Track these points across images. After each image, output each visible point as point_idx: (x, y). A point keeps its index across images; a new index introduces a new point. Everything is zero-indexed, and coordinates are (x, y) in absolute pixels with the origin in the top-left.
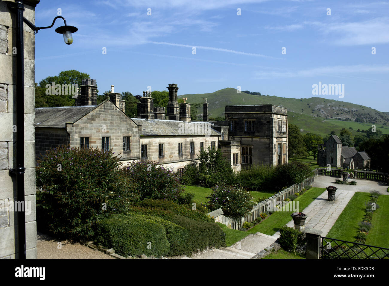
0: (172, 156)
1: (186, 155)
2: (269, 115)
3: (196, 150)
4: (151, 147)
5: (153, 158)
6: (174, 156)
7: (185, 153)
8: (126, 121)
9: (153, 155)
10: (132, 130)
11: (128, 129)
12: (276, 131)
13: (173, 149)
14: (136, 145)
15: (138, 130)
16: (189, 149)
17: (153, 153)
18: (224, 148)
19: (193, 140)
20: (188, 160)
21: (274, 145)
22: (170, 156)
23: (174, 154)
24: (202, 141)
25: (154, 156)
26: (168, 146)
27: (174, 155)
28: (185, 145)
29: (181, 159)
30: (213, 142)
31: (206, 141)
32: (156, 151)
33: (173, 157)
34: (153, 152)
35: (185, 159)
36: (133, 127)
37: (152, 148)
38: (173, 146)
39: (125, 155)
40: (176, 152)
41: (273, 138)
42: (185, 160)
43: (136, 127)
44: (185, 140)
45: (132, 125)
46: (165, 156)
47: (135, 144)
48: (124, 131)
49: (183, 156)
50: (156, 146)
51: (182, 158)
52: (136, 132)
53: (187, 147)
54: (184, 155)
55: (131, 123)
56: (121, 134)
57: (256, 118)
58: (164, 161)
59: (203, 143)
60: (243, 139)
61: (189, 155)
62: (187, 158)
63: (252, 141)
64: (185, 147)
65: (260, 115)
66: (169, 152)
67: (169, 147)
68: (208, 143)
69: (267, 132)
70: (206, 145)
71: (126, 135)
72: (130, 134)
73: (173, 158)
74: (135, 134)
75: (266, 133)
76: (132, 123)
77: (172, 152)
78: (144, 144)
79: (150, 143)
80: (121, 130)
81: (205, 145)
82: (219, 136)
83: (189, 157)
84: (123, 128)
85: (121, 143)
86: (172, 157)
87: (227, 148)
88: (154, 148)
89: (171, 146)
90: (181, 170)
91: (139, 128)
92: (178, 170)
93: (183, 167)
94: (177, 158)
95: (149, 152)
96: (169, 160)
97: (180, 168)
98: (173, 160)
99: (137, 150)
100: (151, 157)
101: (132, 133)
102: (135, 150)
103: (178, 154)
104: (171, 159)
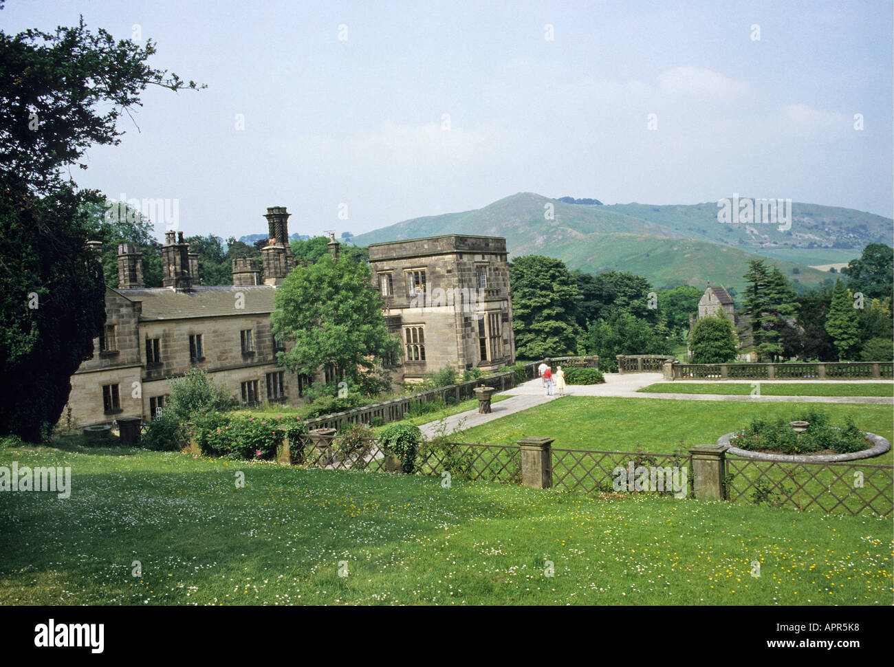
4: (170, 341)
5: (177, 363)
6: (231, 357)
7: (260, 348)
9: (175, 358)
10: (118, 311)
13: (227, 343)
14: (130, 341)
15: (134, 310)
17: (177, 354)
20: (267, 363)
22: (219, 358)
23: (231, 352)
25: (178, 360)
26: (214, 337)
27: (230, 355)
28: (259, 332)
29: (249, 361)
32: (182, 350)
33: (227, 358)
34: (177, 351)
35: (259, 361)
36: (121, 306)
37: (172, 343)
38: (226, 337)
39: (103, 360)
40: (234, 348)
42: (260, 364)
43: (127, 306)
44: (258, 323)
45: (118, 302)
46: (208, 359)
47: (128, 337)
49: (254, 356)
50: (183, 339)
51: (253, 359)
52: (129, 315)
53: (263, 337)
54: (256, 354)
55: (115, 299)
57: (426, 265)
58: (205, 367)
60: (405, 310)
61: (270, 354)
62: (264, 359)
63: (423, 314)
64: (258, 337)
66: (218, 350)
67: (216, 338)
72: (115, 319)
73: (227, 361)
74: (126, 318)
76: (117, 298)
77: (226, 350)
78: (152, 336)
79: (166, 336)
83: (271, 358)
88: (179, 343)
89: (222, 337)
90: (249, 383)
91: (136, 308)
92: (243, 384)
93: (256, 379)
94: (240, 361)
95: (165, 352)
96: (218, 365)
97: (247, 380)
98: (227, 363)
99: (133, 349)
100: (170, 361)
101: (120, 318)
102: (129, 350)
103: (241, 352)
104: (221, 363)
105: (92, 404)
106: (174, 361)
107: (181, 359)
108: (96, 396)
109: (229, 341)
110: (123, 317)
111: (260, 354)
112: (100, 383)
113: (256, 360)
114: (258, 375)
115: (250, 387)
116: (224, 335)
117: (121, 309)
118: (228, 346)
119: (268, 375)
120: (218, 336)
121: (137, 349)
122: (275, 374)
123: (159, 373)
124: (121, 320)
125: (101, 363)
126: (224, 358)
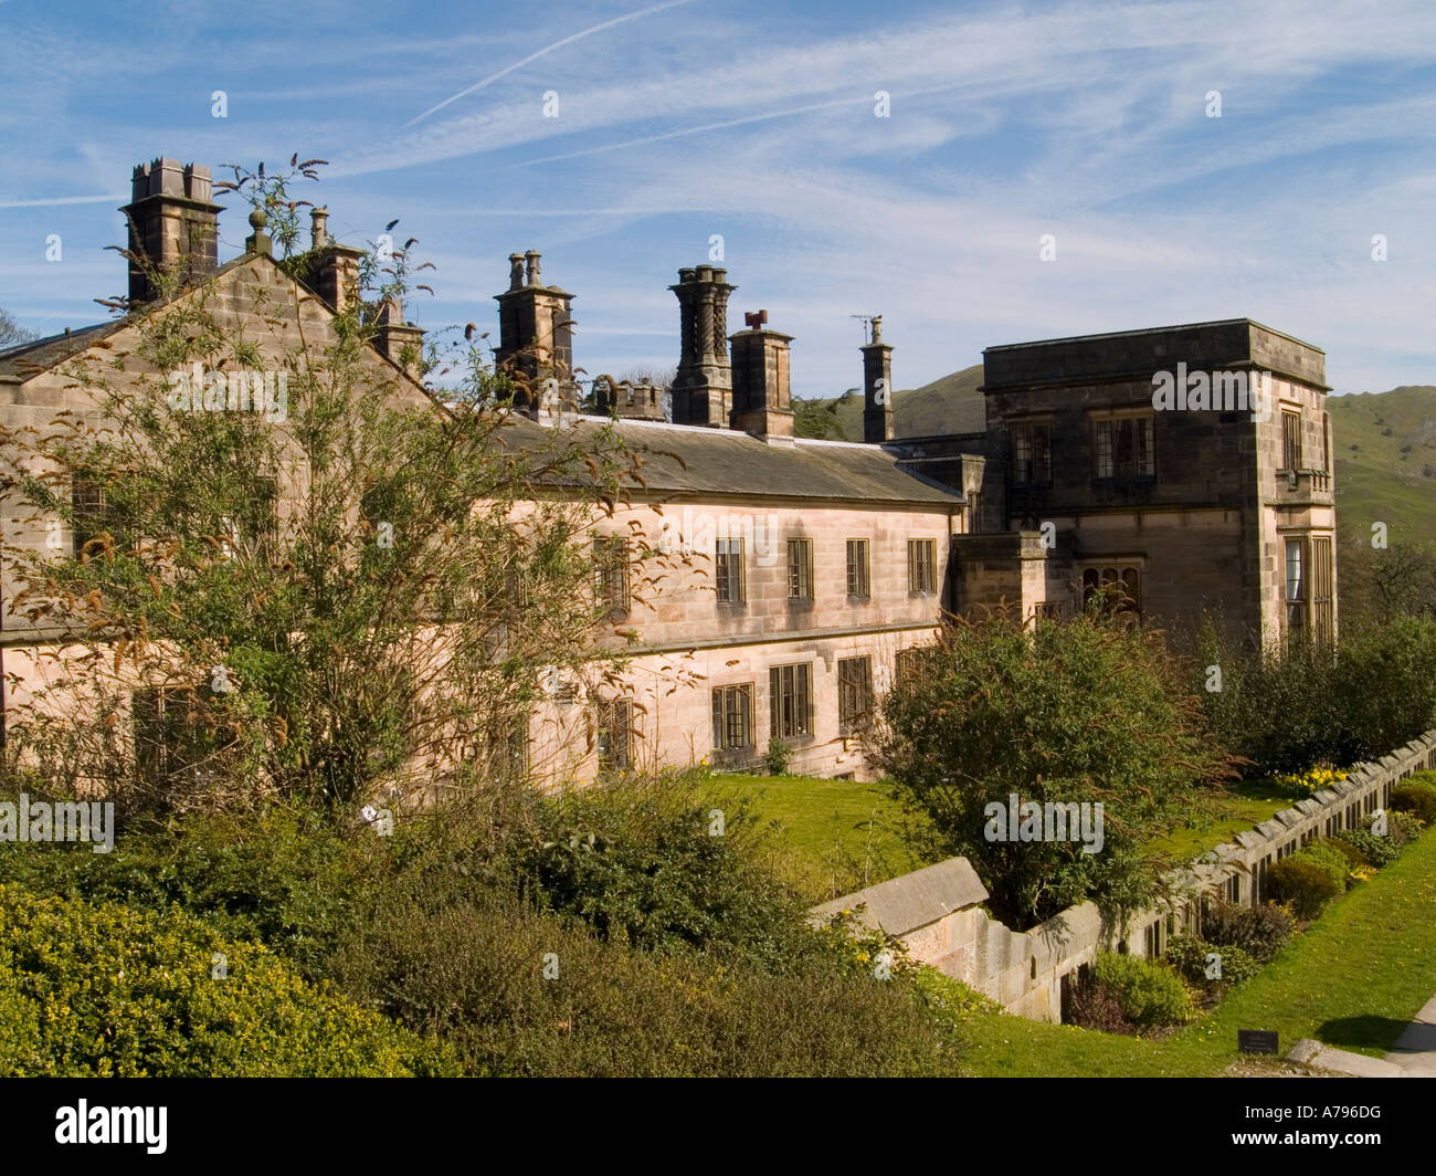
0: (676, 613)
1: (759, 611)
3: (818, 585)
6: (690, 611)
7: (758, 595)
12: (1274, 472)
13: (681, 572)
16: (779, 573)
18: (981, 573)
19: (800, 524)
20: (776, 638)
21: (1267, 545)
22: (662, 614)
23: (693, 599)
24: (856, 535)
27: (688, 606)
29: (733, 629)
30: (919, 542)
31: (881, 536)
33: (682, 616)
35: (756, 630)
40: (697, 588)
41: (1261, 509)
42: (757, 638)
46: (637, 609)
49: (742, 614)
51: (740, 624)
54: (749, 610)
59: (861, 544)
61: (778, 612)
62: (768, 626)
63: (1140, 530)
66: (661, 589)
68: (888, 544)
69: (1223, 473)
70: (881, 555)
73: (681, 624)
75: (1220, 478)
77: (678, 591)
81: (875, 557)
82: (950, 510)
83: (781, 622)
86: (675, 619)
87: (998, 575)
90: (732, 691)
92: (718, 694)
93: (746, 679)
94: (711, 626)
96: (661, 632)
97: (727, 680)
98: (681, 630)
103: (714, 601)
104: (667, 628)
113: (747, 628)
114: (753, 669)
115: (731, 704)
118: (685, 582)
119: (774, 671)
122: (788, 669)
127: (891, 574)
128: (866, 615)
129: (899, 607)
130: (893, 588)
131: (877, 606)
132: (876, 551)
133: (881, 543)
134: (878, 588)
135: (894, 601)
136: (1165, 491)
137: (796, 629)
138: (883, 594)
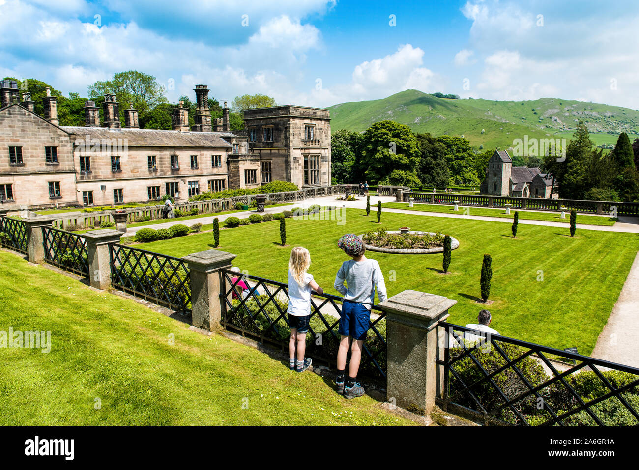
2: (287, 119)
3: (181, 166)
4: (97, 159)
5: (102, 172)
6: (141, 171)
7: (161, 168)
8: (47, 128)
9: (100, 169)
10: (59, 138)
11: (51, 138)
12: (300, 140)
13: (137, 163)
14: (68, 157)
15: (70, 139)
16: (168, 163)
17: (102, 167)
18: (233, 163)
19: (175, 153)
20: (167, 177)
22: (132, 171)
23: (140, 168)
24: (194, 155)
25: (103, 170)
27: (139, 170)
28: (161, 158)
29: (154, 175)
30: (216, 157)
32: (106, 165)
33: (138, 172)
34: (102, 165)
35: (161, 175)
36: (61, 135)
37: (98, 160)
38: (137, 159)
39: (49, 167)
40: (143, 166)
41: (292, 150)
42: (161, 177)
43: (65, 136)
44: (160, 152)
45: (58, 133)
46: (124, 171)
47: (66, 155)
48: (46, 140)
50: (107, 158)
51: (156, 173)
52: (67, 141)
53: (164, 161)
54: (159, 171)
55: (56, 131)
56: (41, 144)
57: (274, 124)
58: (122, 176)
59: (196, 157)
60: (262, 151)
61: (168, 171)
62: (164, 175)
63: (271, 153)
64: (160, 161)
65: (278, 120)
66: (131, 166)
67: (131, 160)
68: (205, 156)
69: (285, 141)
70: (202, 159)
71: (48, 145)
72: (56, 143)
74: (66, 144)
76: (58, 131)
77: (137, 167)
80: (40, 138)
82: (227, 149)
83: (169, 173)
84: (42, 137)
85: (42, 154)
88: (103, 160)
89: (134, 159)
90: (154, 188)
91: (71, 137)
92: (149, 188)
93: (158, 185)
94: (147, 174)
95: (94, 165)
96: (131, 175)
97: (152, 186)
98: (137, 175)
99: (70, 162)
100: (97, 171)
101: (60, 142)
102: (67, 162)
103: (148, 169)
104: (133, 175)
105: (41, 192)
106: (100, 171)
107: (105, 170)
108: (43, 188)
109: (139, 161)
110: (62, 142)
111: (162, 171)
112: (46, 180)
113: (158, 174)
114: (160, 183)
115: (154, 190)
116: (136, 157)
117: (61, 137)
118: (138, 165)
119: (167, 184)
120: (132, 158)
121: (73, 162)
122: (172, 184)
123: (89, 178)
124: (61, 144)
125: (47, 169)
126: (136, 171)
127: (206, 163)
128: (196, 172)
129: (209, 170)
130: (207, 166)
131: (201, 170)
132: (200, 158)
133: (202, 156)
134: (201, 166)
135: (207, 169)
136: (275, 144)
137: (174, 175)
138: (203, 167)
